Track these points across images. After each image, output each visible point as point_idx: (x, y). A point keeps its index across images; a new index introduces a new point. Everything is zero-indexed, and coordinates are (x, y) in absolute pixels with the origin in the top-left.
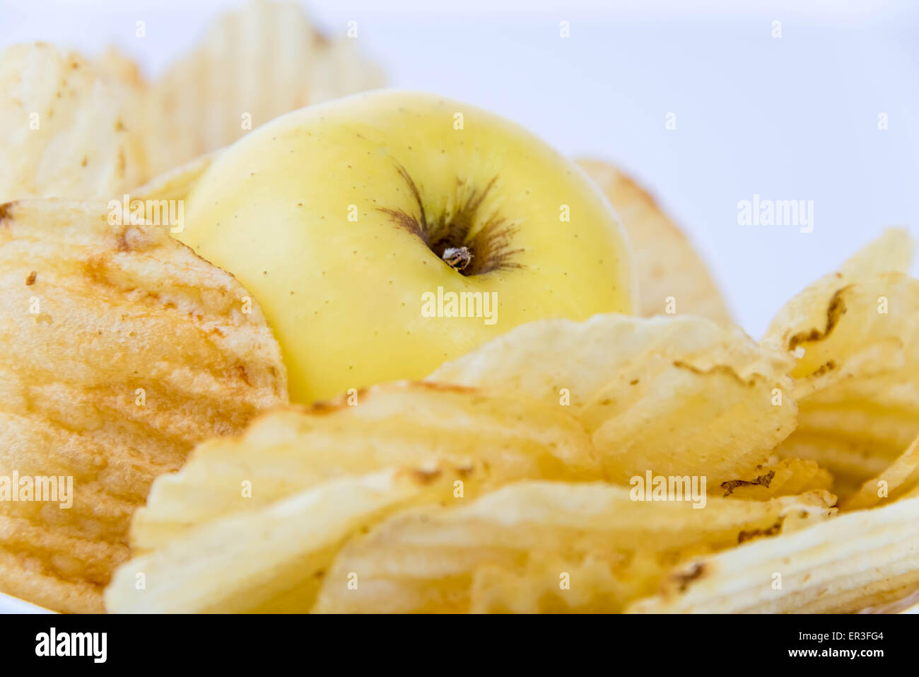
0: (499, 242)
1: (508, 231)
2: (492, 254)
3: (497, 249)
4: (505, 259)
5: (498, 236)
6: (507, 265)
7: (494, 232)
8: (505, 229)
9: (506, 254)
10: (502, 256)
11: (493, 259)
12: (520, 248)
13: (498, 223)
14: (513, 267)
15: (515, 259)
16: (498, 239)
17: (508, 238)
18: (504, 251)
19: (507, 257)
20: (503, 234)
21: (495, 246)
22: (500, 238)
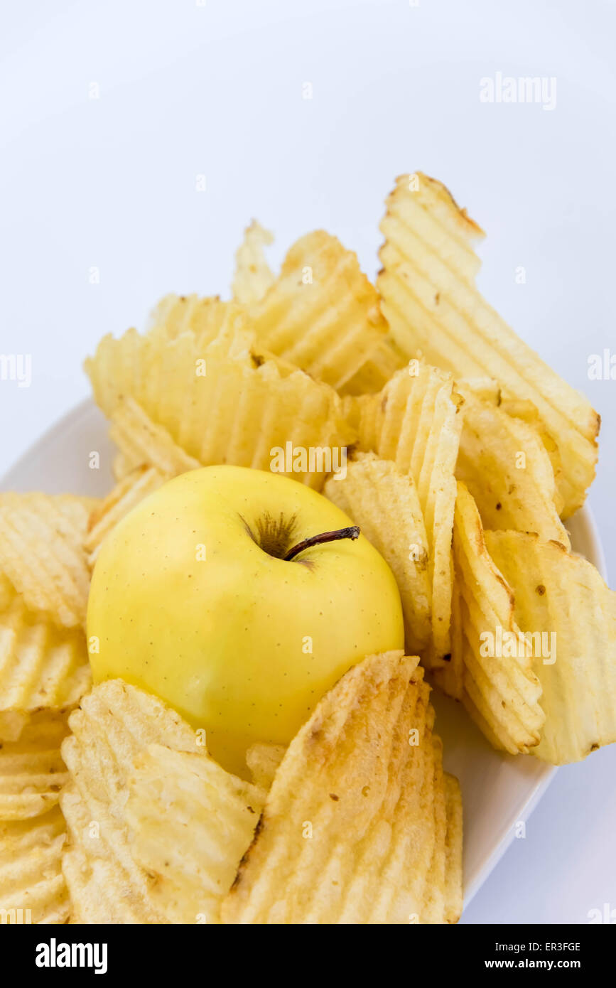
0: (271, 527)
1: (267, 519)
2: (276, 534)
3: (274, 530)
4: (284, 526)
5: (267, 526)
6: (290, 525)
7: (264, 528)
8: (265, 521)
9: (281, 524)
10: (280, 528)
11: (279, 534)
12: (280, 514)
13: (261, 524)
14: (293, 522)
15: (287, 520)
16: (269, 528)
17: (271, 521)
18: (278, 525)
19: (283, 524)
20: (268, 523)
21: (272, 531)
22: (269, 525)
